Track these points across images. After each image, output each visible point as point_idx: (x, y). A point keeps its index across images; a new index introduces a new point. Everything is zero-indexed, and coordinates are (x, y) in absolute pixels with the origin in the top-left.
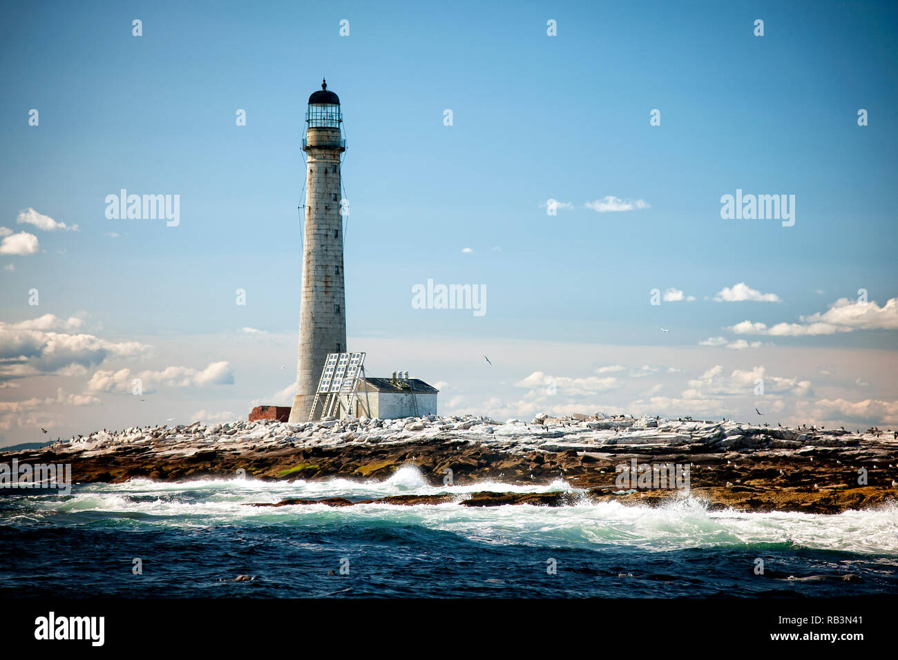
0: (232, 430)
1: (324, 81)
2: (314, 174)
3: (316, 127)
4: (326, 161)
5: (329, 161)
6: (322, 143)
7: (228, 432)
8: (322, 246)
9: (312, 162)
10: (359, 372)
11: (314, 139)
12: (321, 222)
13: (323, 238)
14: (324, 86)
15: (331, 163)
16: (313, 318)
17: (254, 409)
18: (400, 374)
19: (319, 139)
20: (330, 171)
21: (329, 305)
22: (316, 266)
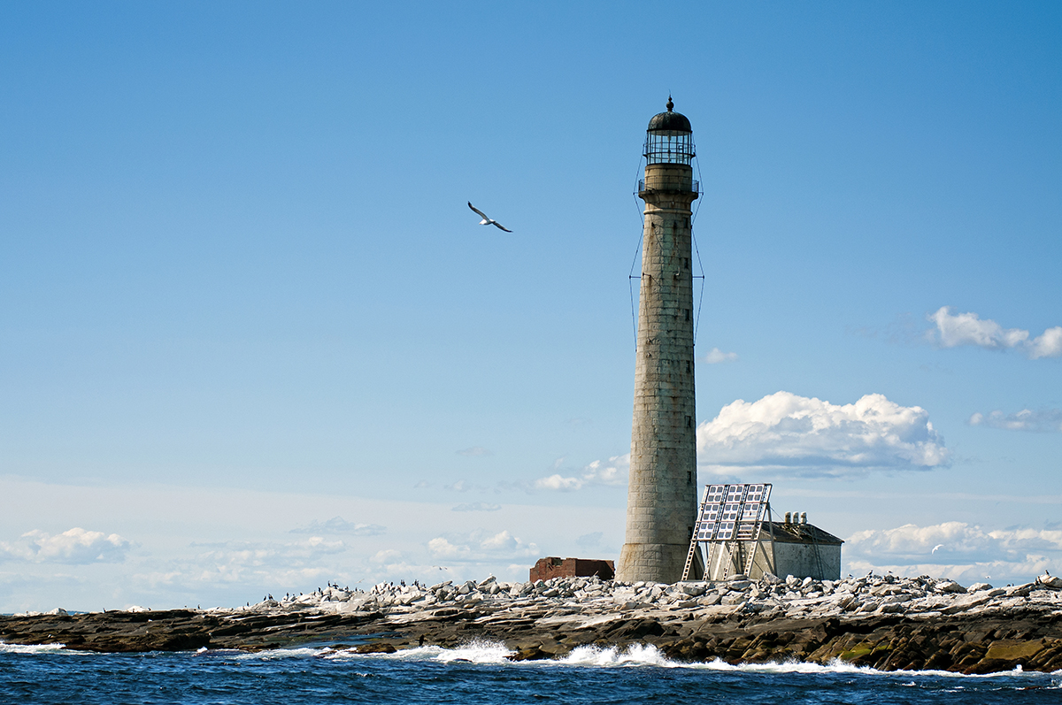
0: (550, 590)
1: (670, 99)
2: (657, 229)
3: (662, 164)
4: (675, 211)
5: (679, 211)
6: (670, 186)
7: (546, 592)
8: (669, 332)
9: (654, 213)
10: (763, 512)
11: (659, 180)
12: (668, 297)
13: (670, 320)
14: (670, 106)
15: (682, 214)
16: (656, 435)
17: (539, 562)
18: (796, 516)
19: (666, 180)
20: (680, 225)
21: (678, 416)
22: (661, 360)
